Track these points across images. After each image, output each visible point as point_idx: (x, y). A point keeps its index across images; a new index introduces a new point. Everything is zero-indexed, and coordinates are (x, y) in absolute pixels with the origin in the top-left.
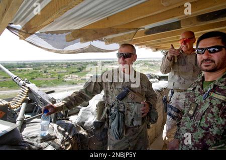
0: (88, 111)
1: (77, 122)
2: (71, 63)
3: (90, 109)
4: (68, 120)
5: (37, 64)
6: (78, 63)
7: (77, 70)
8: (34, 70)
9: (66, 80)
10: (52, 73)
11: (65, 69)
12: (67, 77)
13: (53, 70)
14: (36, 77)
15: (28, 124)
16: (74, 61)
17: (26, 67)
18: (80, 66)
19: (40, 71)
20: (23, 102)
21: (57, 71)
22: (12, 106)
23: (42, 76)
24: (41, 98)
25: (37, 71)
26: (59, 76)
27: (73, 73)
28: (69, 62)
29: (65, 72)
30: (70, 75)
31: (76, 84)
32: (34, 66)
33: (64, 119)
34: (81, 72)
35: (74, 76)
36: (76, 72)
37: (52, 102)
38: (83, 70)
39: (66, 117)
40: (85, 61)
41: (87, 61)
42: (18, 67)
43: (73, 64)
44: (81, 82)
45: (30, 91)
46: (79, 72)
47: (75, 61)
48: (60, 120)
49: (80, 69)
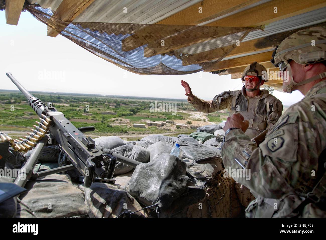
0: (151, 170)
1: (128, 190)
2: (121, 102)
3: (155, 167)
4: (112, 183)
5: (75, 99)
6: (131, 103)
7: (129, 112)
8: (71, 108)
9: (112, 124)
10: (95, 114)
11: (113, 109)
12: (114, 121)
13: (96, 110)
14: (72, 117)
15: (39, 181)
16: (126, 99)
17: (62, 102)
18: (133, 107)
19: (78, 109)
20: (38, 142)
21: (101, 111)
22: (17, 146)
23: (81, 116)
24: (70, 137)
25: (74, 108)
26: (103, 118)
27: (123, 115)
28: (119, 100)
29: (113, 114)
30: (119, 119)
31: (126, 132)
32: (71, 102)
33: (105, 181)
34: (134, 116)
35: (124, 120)
36: (128, 115)
37: (87, 146)
38: (138, 114)
39: (109, 177)
40: (142, 101)
41: (145, 101)
42: (50, 102)
43: (125, 103)
44: (133, 130)
45: (53, 123)
46: (131, 115)
47: (128, 100)
48: (98, 181)
49: (133, 111)
